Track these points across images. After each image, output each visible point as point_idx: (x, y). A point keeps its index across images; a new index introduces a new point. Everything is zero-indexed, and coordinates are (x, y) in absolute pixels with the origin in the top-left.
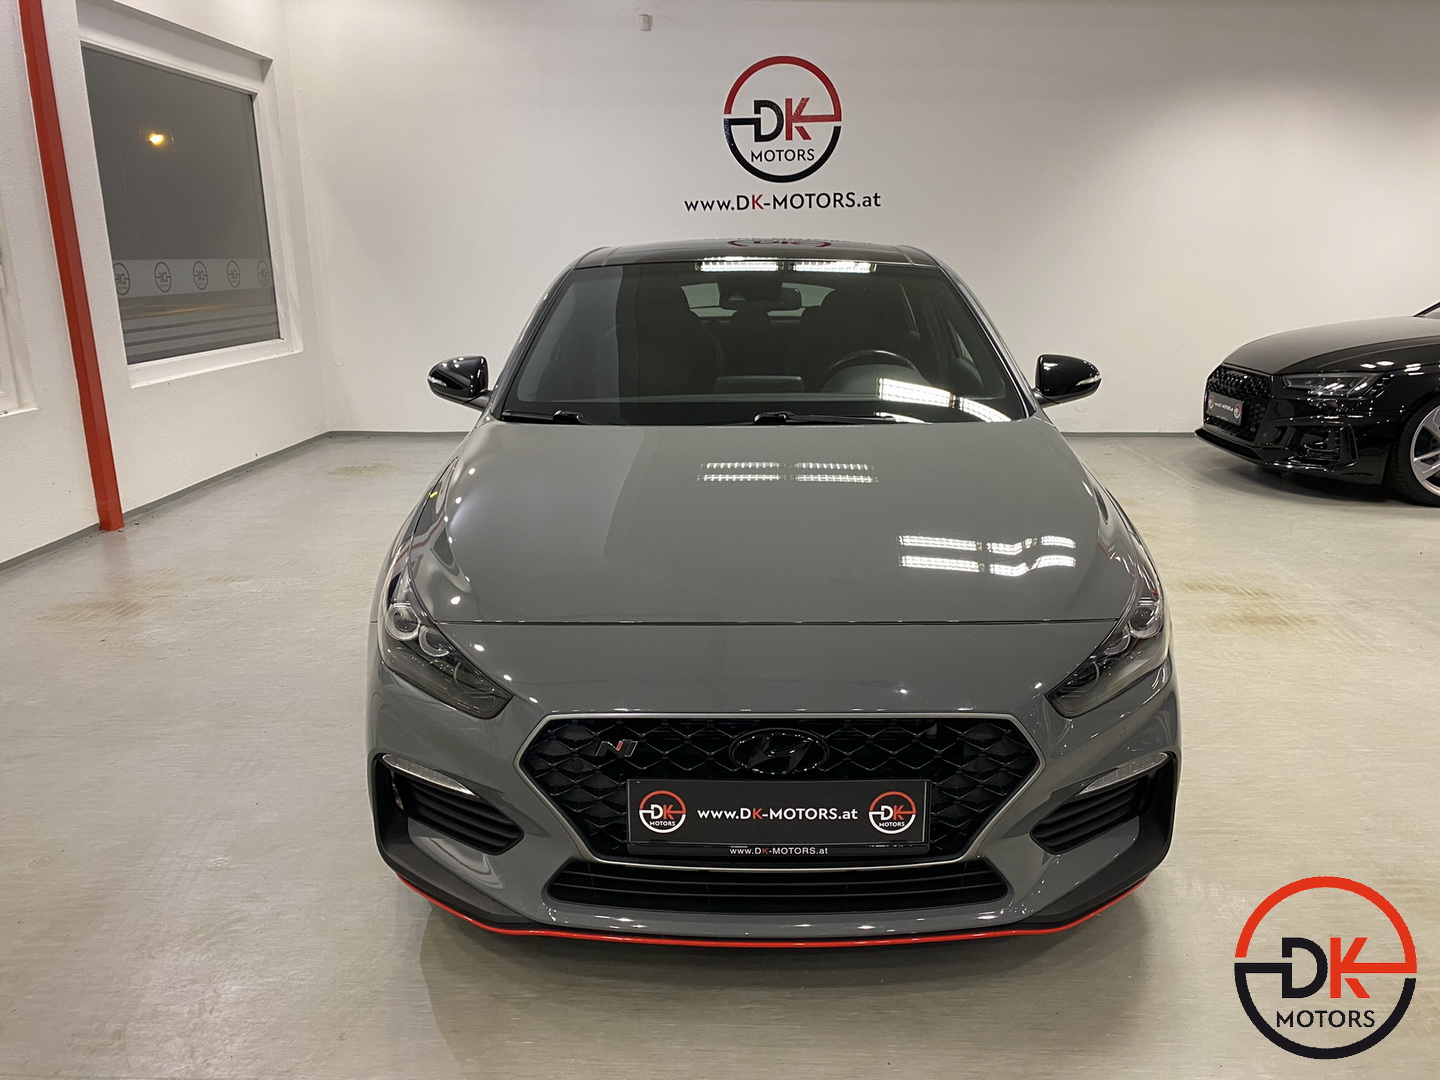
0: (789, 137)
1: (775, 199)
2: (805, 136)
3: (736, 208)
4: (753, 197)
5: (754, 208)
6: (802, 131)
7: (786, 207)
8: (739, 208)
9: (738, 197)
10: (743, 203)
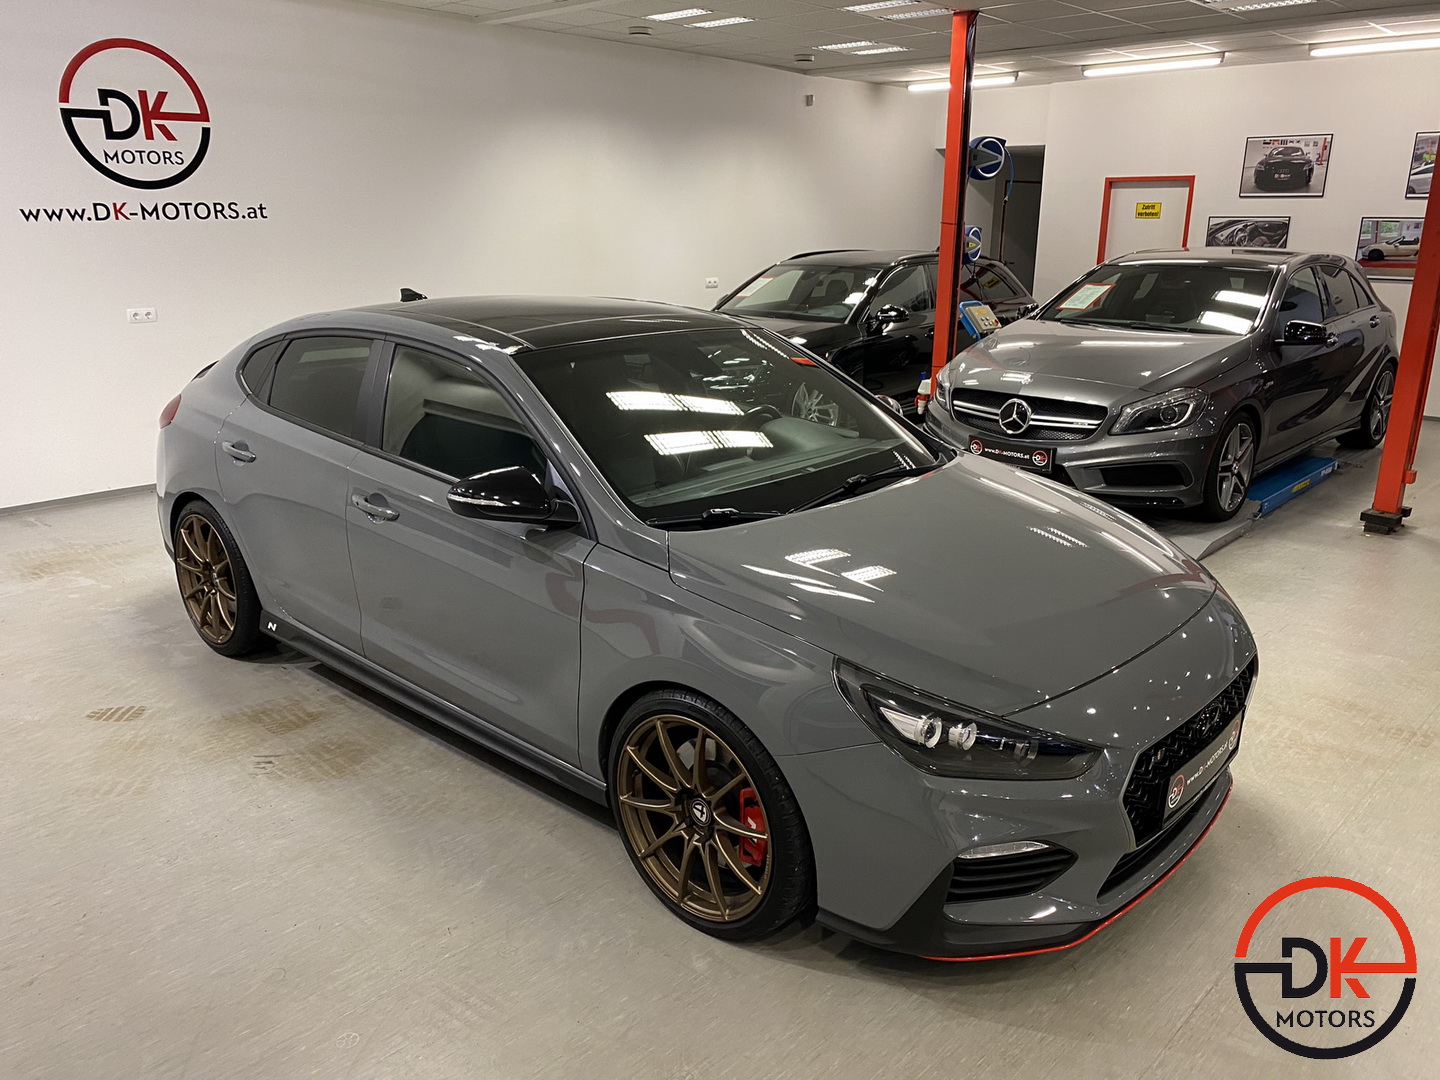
0: (149, 136)
1: (143, 209)
2: (170, 136)
3: (93, 217)
4: (115, 205)
5: (117, 218)
6: (162, 128)
7: (158, 218)
8: (97, 218)
9: (95, 205)
10: (102, 212)
